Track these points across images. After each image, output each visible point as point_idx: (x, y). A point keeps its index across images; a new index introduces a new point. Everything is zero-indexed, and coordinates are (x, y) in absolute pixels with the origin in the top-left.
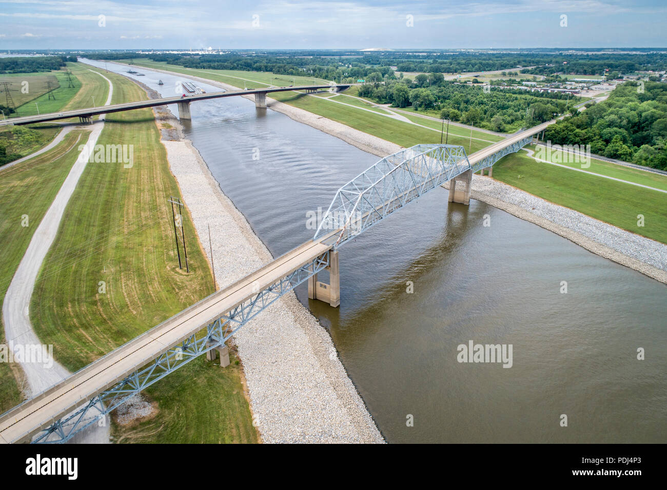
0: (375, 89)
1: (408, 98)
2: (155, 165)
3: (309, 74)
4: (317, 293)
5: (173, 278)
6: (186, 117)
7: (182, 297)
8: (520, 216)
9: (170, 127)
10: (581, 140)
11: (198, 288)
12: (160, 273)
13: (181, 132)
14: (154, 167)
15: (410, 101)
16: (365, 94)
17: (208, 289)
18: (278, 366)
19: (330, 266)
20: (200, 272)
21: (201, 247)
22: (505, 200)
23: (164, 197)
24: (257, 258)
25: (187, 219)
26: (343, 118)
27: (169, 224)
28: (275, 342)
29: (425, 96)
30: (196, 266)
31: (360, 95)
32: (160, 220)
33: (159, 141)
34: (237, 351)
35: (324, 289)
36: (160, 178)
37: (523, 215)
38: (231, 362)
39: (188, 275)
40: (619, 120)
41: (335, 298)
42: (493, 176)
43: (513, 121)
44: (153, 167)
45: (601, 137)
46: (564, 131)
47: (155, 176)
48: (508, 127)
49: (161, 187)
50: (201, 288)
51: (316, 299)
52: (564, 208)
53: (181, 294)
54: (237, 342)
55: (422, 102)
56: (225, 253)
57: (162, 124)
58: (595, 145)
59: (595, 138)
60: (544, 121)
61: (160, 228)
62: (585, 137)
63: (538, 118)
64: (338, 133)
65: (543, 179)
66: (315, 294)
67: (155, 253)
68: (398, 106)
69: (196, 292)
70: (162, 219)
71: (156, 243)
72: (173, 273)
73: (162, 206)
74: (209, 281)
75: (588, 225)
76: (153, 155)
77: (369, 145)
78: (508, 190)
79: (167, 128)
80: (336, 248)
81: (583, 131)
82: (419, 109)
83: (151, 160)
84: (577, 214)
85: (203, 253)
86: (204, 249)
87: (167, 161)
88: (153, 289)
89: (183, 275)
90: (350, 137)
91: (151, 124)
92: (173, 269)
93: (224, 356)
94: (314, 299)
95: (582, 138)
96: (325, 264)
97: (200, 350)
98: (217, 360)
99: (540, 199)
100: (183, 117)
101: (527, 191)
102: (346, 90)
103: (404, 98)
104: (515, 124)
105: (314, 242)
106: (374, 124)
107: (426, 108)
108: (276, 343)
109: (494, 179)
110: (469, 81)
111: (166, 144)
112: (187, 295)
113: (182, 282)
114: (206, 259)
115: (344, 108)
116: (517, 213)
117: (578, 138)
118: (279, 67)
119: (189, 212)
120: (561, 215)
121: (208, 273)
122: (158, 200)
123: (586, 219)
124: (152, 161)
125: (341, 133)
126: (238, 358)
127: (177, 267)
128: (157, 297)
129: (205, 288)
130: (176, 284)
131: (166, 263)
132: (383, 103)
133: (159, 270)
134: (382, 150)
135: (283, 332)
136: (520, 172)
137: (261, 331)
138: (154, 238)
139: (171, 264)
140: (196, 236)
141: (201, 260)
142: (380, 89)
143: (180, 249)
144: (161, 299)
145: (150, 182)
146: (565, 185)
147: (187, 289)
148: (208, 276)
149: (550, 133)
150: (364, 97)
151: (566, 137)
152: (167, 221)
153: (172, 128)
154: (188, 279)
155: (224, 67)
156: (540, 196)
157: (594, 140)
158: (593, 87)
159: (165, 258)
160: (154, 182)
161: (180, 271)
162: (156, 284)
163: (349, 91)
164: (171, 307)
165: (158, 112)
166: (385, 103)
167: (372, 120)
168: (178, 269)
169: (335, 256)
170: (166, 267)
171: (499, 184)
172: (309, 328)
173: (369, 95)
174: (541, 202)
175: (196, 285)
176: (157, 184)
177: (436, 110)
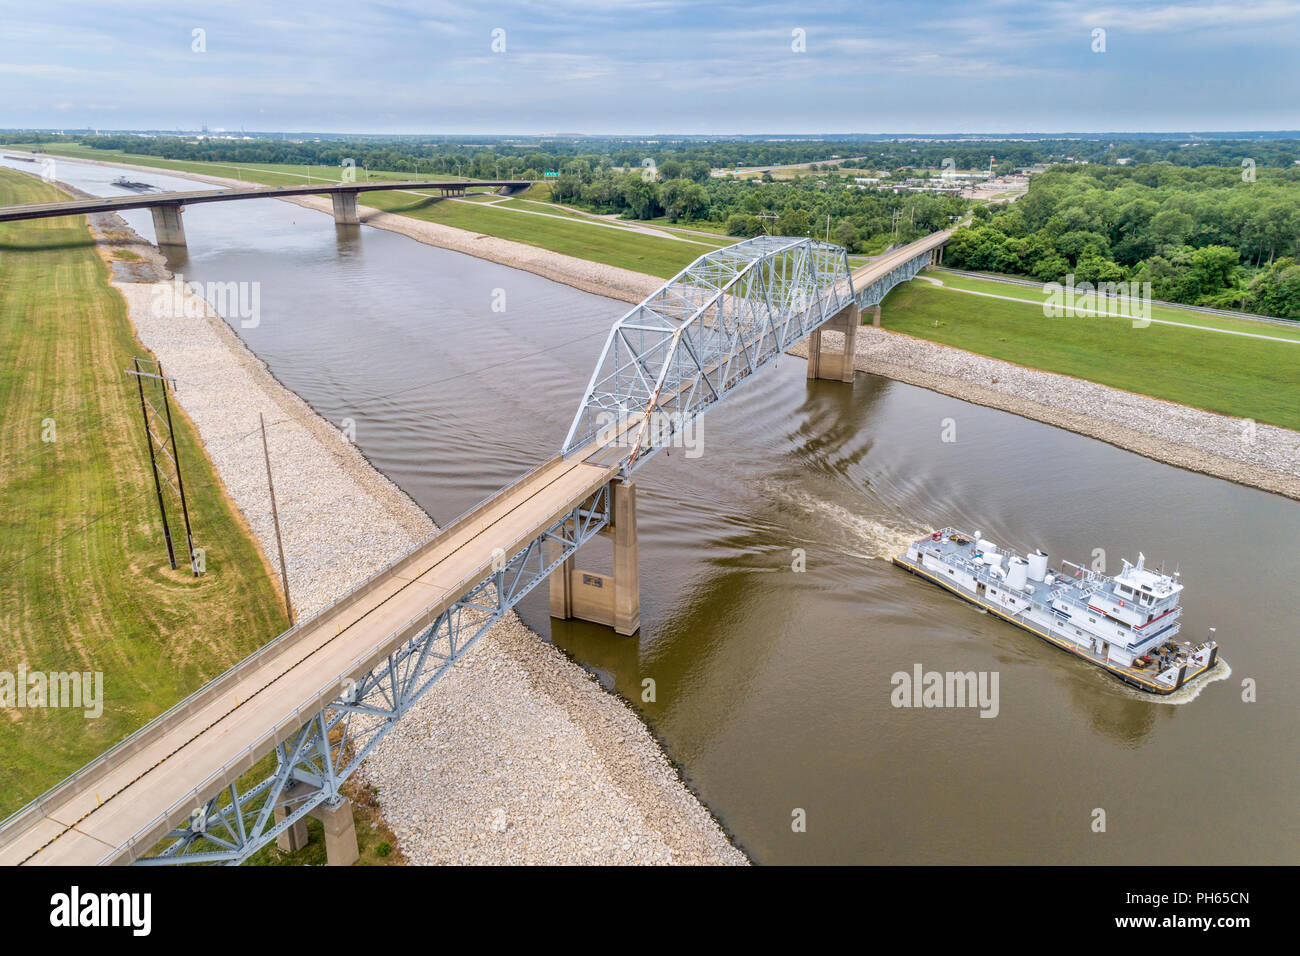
0: (585, 186)
1: (655, 199)
2: (96, 331)
3: (439, 169)
4: (575, 600)
5: (150, 598)
6: (172, 241)
7: (179, 650)
8: (972, 398)
9: (134, 257)
10: (1020, 257)
11: (229, 619)
12: (109, 585)
13: (163, 267)
14: (93, 334)
15: (661, 205)
16: (564, 197)
17: (264, 620)
18: (519, 840)
19: (613, 524)
20: (233, 574)
21: (232, 508)
22: (924, 367)
23: (120, 397)
24: (392, 525)
25: (186, 443)
26: (529, 237)
27: (137, 457)
28: (491, 759)
29: (690, 194)
30: (221, 558)
31: (555, 199)
32: (110, 449)
33: (106, 283)
34: (375, 805)
35: (597, 589)
36: (110, 357)
37: (977, 394)
38: (361, 848)
39: (196, 585)
40: (1088, 217)
41: (630, 609)
42: (882, 325)
43: (869, 235)
44: (89, 333)
45: (1058, 250)
46: (983, 243)
47: (95, 352)
48: (866, 244)
49: (111, 374)
50: (242, 618)
51: (573, 619)
52: (1058, 376)
53: (178, 642)
54: (374, 775)
55: (685, 208)
56: (303, 518)
57: (114, 252)
58: (1050, 266)
59: (1046, 253)
60: (934, 229)
61: (109, 467)
62: (1028, 252)
63: (922, 225)
64: (527, 263)
65: (985, 327)
66: (569, 606)
67: (94, 533)
68: (636, 217)
69: (224, 630)
70: (115, 445)
71: (97, 505)
72: (151, 582)
73: (115, 416)
74: (262, 596)
75: (1125, 407)
76: (90, 309)
77: (599, 282)
78: (925, 349)
79: (127, 260)
80: (627, 473)
81: (1023, 241)
82: (679, 221)
83: (84, 320)
84: (1091, 386)
85: (240, 522)
86: (241, 511)
87: (127, 321)
88: (85, 633)
89: (184, 586)
90: (554, 268)
91: (87, 252)
92: (151, 572)
93: (339, 835)
94: (567, 619)
95: (1024, 254)
96: (598, 520)
97: (256, 831)
98: (315, 848)
99: (1000, 363)
100: (165, 241)
101: (967, 350)
102: (525, 192)
103: (649, 198)
104: (876, 240)
105: (566, 461)
106: (599, 244)
107: (694, 217)
108: (496, 763)
109: (888, 329)
110: (756, 178)
111: (123, 289)
112: (196, 642)
113: (181, 606)
114: (250, 537)
115: (528, 219)
116: (961, 393)
117: (1014, 254)
118: (375, 157)
119: (193, 427)
120: (1058, 390)
121: (258, 574)
122: (102, 402)
123: (1116, 395)
124: (87, 322)
125: (532, 263)
126: (383, 828)
127: (162, 563)
128: (99, 657)
129: (252, 615)
130: (160, 613)
131: (128, 556)
132: (605, 211)
133: (104, 576)
134: (629, 289)
135: (510, 724)
136: (933, 316)
137: (443, 728)
138: (92, 493)
139: (142, 557)
140: (215, 480)
141: (234, 541)
142: (595, 185)
143: (169, 516)
144: (112, 662)
145: (82, 364)
146: (1034, 334)
147: (196, 623)
148: (260, 582)
149: (957, 248)
150: (563, 203)
151: (989, 254)
152: (130, 449)
153: (140, 260)
154: (199, 593)
155: (255, 157)
156: (996, 356)
157: (1046, 256)
158: (981, 185)
159: (125, 544)
160: (91, 365)
161: (173, 575)
162: (95, 620)
163: (530, 193)
164: (144, 686)
165: (104, 232)
166: (609, 213)
167: (593, 237)
168: (165, 571)
169: (626, 494)
170: (126, 567)
171: (900, 339)
172: (576, 702)
173: (574, 198)
174: (1003, 368)
175: (223, 611)
176: (102, 369)
177: (715, 221)
